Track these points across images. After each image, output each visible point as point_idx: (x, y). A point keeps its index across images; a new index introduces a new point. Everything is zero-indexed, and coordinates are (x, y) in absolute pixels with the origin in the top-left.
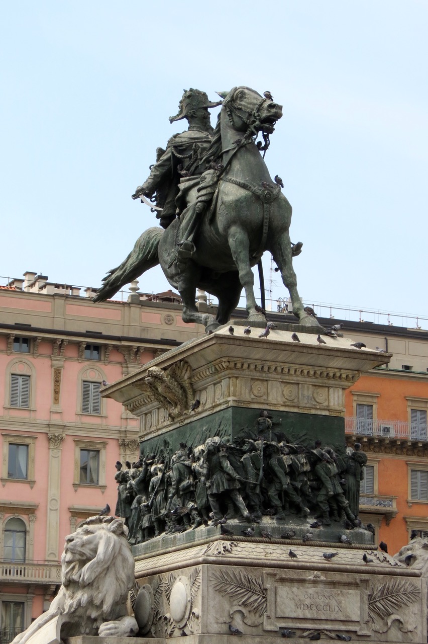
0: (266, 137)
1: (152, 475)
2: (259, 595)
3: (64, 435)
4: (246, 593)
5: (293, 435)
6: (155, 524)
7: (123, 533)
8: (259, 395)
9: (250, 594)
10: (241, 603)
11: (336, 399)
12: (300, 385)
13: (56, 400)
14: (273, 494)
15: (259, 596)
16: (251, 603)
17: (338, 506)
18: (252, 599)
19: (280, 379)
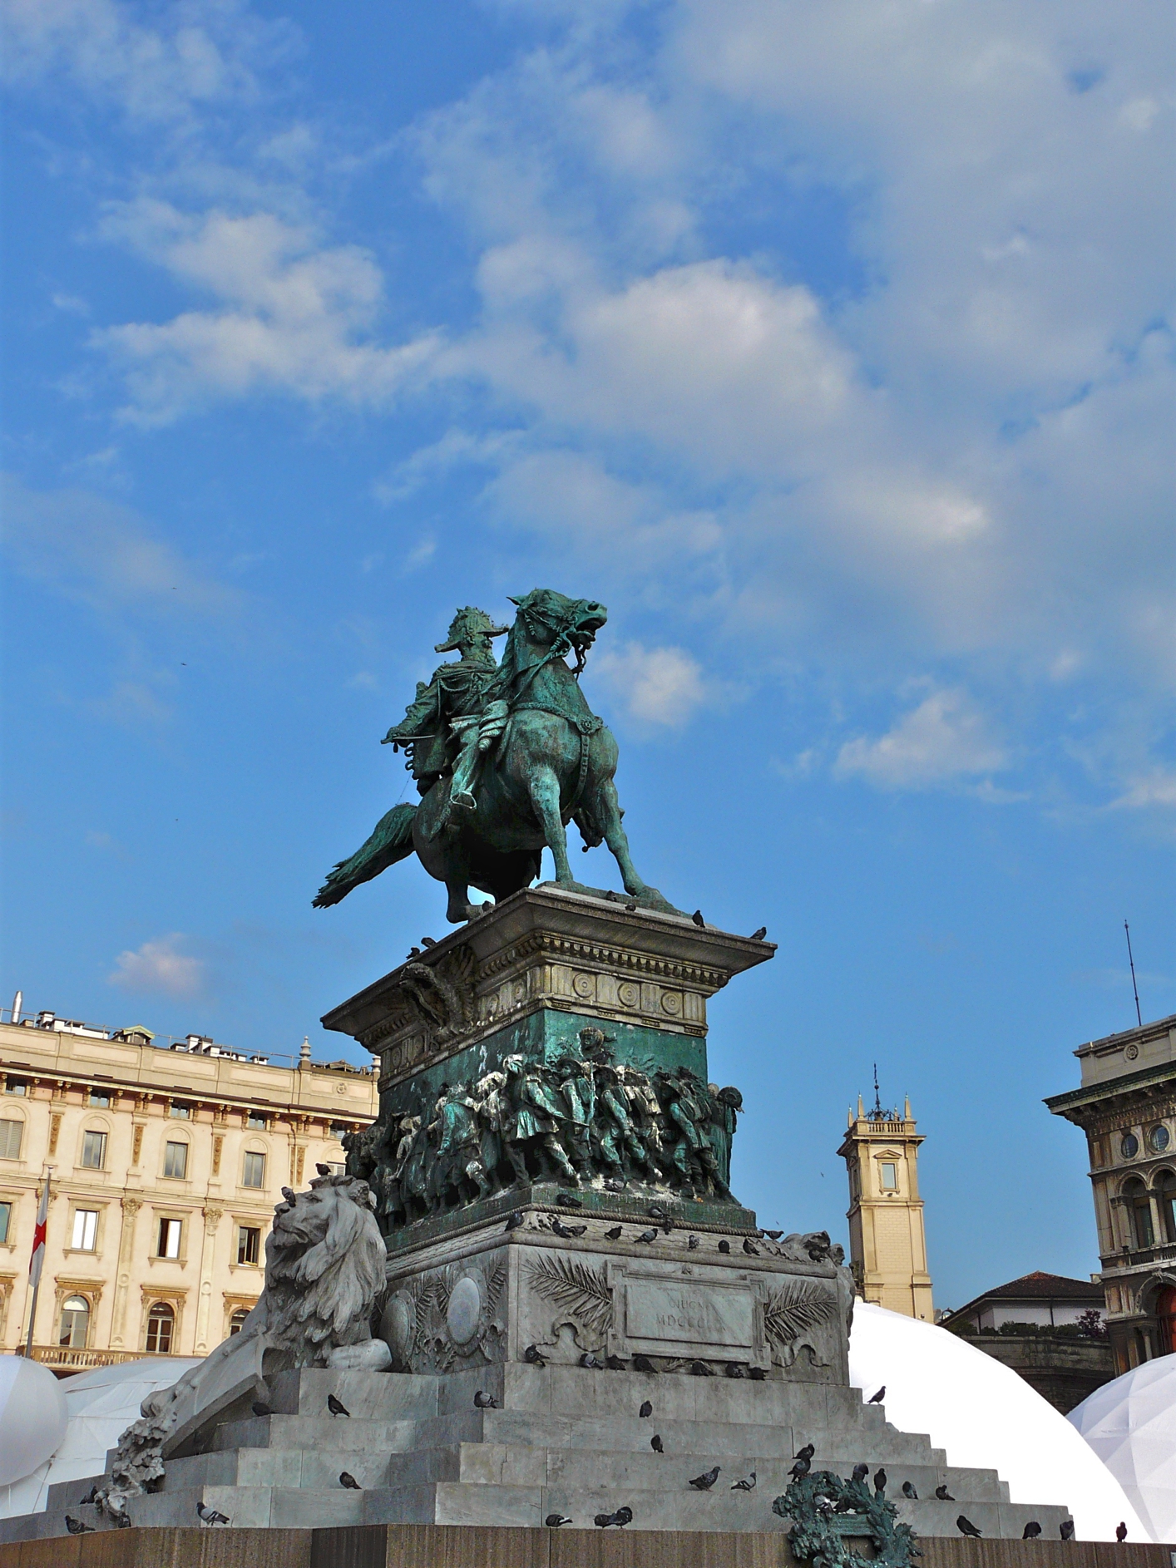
0: (579, 654)
1: (402, 1134)
2: (599, 1298)
3: (222, 1210)
4: (579, 1294)
5: (634, 1059)
6: (407, 1206)
7: (368, 1205)
8: (584, 994)
9: (585, 1297)
10: (571, 1311)
11: (694, 1009)
12: (643, 985)
13: (215, 1171)
14: (609, 1146)
15: (600, 1300)
16: (587, 1312)
17: (704, 1168)
18: (589, 1306)
19: (616, 972)
